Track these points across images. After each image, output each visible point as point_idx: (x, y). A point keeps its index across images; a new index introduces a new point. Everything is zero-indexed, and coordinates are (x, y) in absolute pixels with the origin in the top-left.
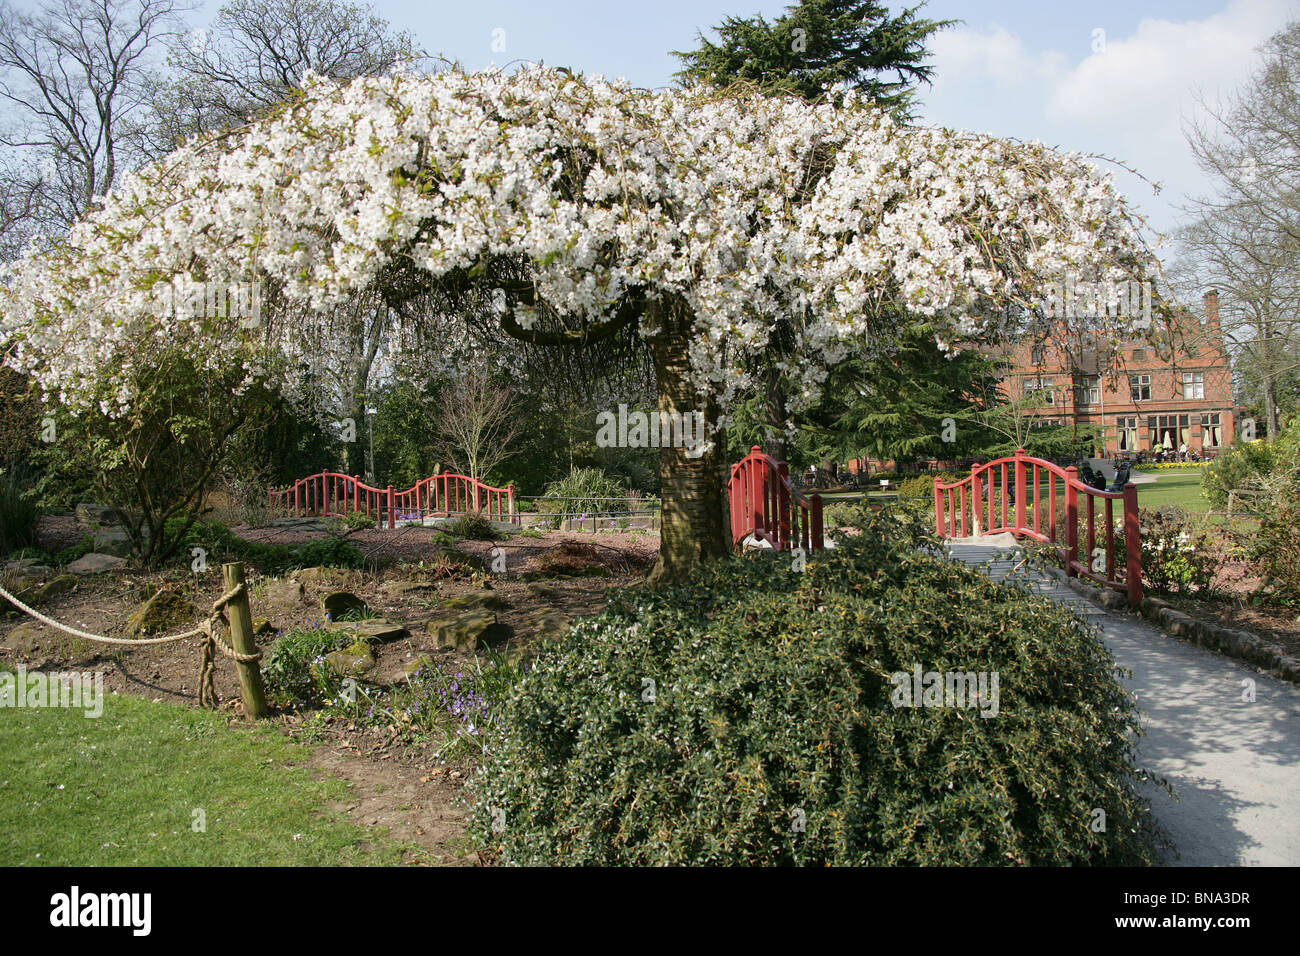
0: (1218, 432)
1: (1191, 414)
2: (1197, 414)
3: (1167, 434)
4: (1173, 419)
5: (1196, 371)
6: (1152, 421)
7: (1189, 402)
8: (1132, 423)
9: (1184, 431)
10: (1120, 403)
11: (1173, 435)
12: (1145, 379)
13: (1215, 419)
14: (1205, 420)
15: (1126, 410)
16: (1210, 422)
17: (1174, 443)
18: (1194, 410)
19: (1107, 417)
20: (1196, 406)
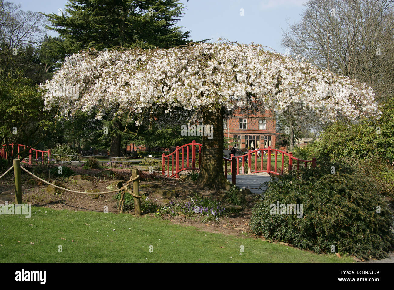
0: (270, 142)
1: (261, 135)
2: (263, 135)
3: (252, 142)
4: (254, 136)
5: (264, 119)
6: (246, 137)
7: (260, 130)
8: (239, 137)
9: (258, 141)
10: (235, 129)
11: (254, 143)
12: (245, 121)
13: (269, 138)
14: (266, 137)
15: (237, 132)
16: (267, 139)
17: (254, 146)
18: (262, 134)
19: (230, 135)
20: (263, 132)
